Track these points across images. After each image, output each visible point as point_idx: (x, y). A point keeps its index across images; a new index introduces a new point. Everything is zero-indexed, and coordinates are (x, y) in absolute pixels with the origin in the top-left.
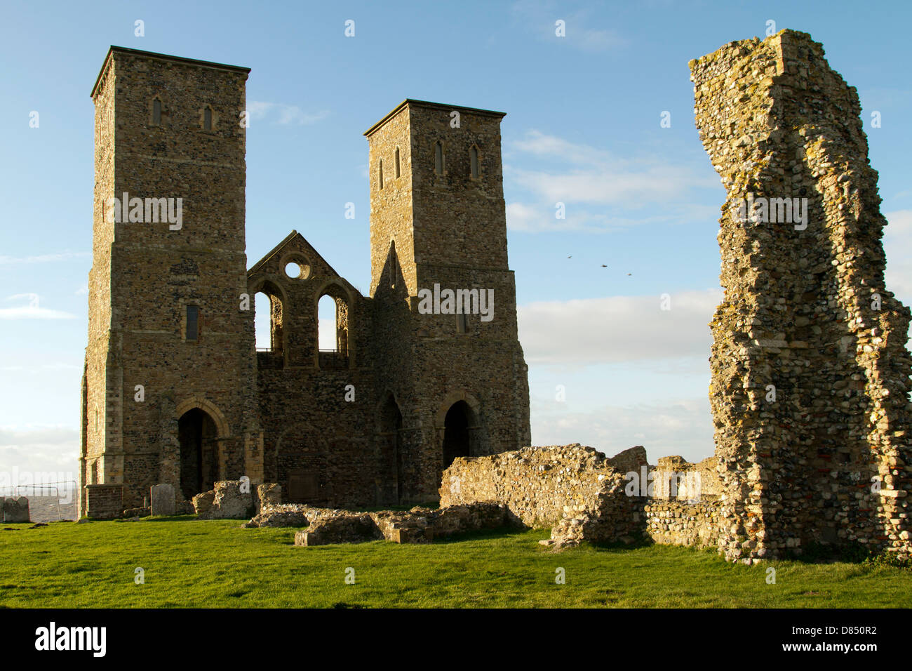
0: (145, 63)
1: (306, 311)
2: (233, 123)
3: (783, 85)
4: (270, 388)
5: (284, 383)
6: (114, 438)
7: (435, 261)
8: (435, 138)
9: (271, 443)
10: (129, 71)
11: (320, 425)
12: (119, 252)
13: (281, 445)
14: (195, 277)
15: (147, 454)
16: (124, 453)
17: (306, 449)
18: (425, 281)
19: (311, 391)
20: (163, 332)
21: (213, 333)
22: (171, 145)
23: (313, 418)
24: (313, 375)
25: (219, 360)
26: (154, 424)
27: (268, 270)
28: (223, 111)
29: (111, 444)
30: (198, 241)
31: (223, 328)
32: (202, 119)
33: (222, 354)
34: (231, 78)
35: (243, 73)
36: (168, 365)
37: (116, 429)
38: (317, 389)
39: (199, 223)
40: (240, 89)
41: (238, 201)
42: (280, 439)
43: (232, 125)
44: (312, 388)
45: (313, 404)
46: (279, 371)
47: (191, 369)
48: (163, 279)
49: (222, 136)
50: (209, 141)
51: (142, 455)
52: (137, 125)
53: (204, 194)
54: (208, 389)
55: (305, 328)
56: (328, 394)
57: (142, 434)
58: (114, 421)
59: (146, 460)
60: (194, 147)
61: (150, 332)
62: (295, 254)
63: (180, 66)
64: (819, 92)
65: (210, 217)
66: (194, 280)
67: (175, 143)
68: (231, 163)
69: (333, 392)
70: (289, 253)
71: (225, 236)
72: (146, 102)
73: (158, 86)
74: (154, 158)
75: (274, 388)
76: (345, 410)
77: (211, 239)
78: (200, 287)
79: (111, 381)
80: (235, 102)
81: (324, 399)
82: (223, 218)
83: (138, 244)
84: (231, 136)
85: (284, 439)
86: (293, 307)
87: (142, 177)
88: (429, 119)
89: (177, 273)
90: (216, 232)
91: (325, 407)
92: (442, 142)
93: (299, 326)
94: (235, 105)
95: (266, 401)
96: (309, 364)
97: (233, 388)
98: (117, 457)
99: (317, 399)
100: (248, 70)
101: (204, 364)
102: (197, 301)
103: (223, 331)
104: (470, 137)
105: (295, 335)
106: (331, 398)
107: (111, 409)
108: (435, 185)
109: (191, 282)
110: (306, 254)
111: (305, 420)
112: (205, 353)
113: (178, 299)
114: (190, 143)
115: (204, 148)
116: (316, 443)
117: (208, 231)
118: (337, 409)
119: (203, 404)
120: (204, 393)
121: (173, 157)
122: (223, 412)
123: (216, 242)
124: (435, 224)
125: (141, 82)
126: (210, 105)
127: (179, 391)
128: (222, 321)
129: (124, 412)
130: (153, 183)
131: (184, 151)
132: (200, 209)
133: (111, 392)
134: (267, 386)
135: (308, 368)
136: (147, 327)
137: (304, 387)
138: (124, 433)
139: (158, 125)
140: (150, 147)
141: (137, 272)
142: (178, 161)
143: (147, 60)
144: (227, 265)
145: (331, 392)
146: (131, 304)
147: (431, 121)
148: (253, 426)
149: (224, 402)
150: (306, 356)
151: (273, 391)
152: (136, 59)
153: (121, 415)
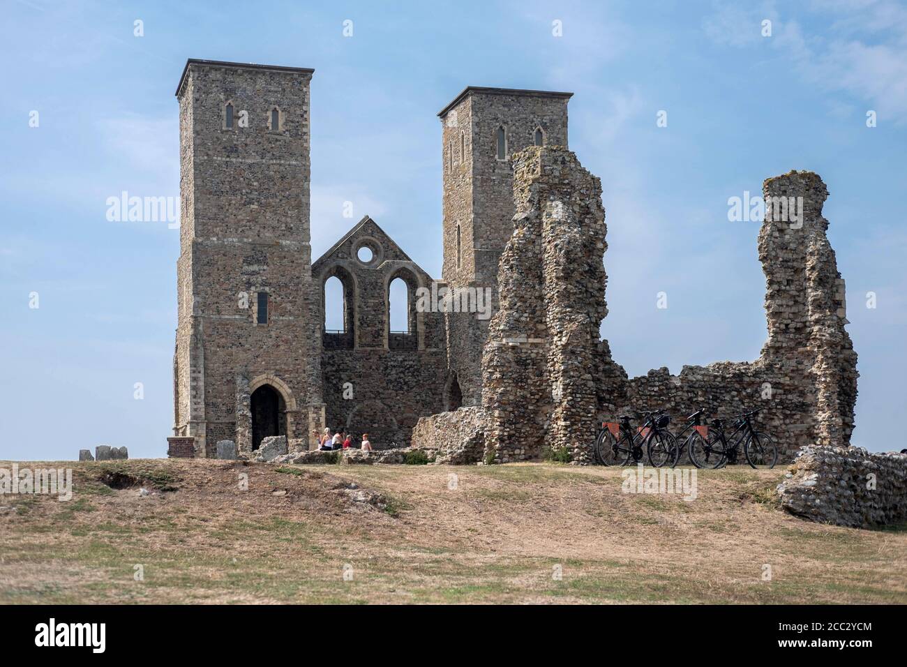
0: (219, 72)
1: (376, 295)
2: (298, 122)
3: (539, 183)
4: (341, 367)
5: (355, 363)
6: (197, 408)
7: (494, 246)
8: (498, 124)
9: (342, 418)
10: (204, 80)
11: (389, 403)
12: (199, 246)
13: (352, 421)
14: (265, 267)
15: (225, 423)
16: (206, 421)
17: (376, 425)
18: (483, 267)
19: (380, 371)
20: (237, 317)
21: (281, 318)
22: (242, 146)
23: (382, 396)
24: (382, 356)
25: (286, 341)
26: (231, 397)
27: (340, 255)
28: (289, 112)
29: (194, 413)
30: (267, 234)
31: (291, 314)
32: (270, 120)
33: (290, 337)
34: (296, 79)
35: (307, 73)
36: (241, 346)
37: (199, 401)
38: (386, 368)
39: (267, 218)
40: (305, 89)
41: (303, 195)
42: (351, 415)
43: (297, 124)
44: (382, 368)
45: (382, 383)
46: (350, 351)
47: (262, 350)
48: (237, 270)
49: (288, 136)
50: (277, 140)
51: (221, 423)
52: (212, 130)
53: (273, 191)
54: (278, 367)
55: (375, 311)
56: (397, 374)
57: (221, 406)
58: (197, 394)
59: (224, 428)
60: (262, 148)
61: (227, 317)
62: (367, 239)
63: (250, 72)
64: (568, 184)
65: (279, 212)
66: (264, 270)
67: (246, 145)
68: (296, 160)
69: (402, 372)
70: (361, 238)
71: (291, 228)
72: (220, 108)
73: (229, 92)
74: (228, 159)
75: (346, 367)
76: (414, 389)
77: (279, 232)
78: (269, 276)
79: (194, 359)
80: (300, 102)
81: (393, 379)
82: (289, 212)
83: (215, 239)
84: (297, 134)
85: (355, 415)
86: (364, 291)
87: (218, 178)
88: (491, 105)
89: (249, 264)
90: (284, 225)
91: (394, 386)
92: (505, 127)
93: (369, 309)
94: (300, 105)
95: (337, 380)
96: (378, 345)
97: (299, 367)
98: (200, 424)
99: (386, 378)
100: (312, 71)
101: (273, 345)
102: (267, 289)
103: (290, 315)
104: (535, 119)
105: (365, 317)
106: (400, 378)
107: (195, 384)
108: (496, 171)
109: (261, 272)
110: (378, 239)
111: (375, 398)
112: (274, 336)
113: (250, 287)
114: (260, 143)
115: (272, 148)
116: (385, 420)
117: (277, 225)
118: (405, 388)
119: (273, 381)
120: (273, 371)
121: (244, 158)
122: (290, 388)
123: (284, 235)
124: (494, 209)
125: (215, 89)
126: (277, 107)
127: (251, 368)
128: (289, 306)
129: (205, 387)
130: (226, 183)
131: (254, 152)
132: (268, 205)
133: (194, 369)
134: (339, 366)
135: (378, 348)
136: (223, 313)
137: (374, 367)
138: (207, 405)
139: (230, 129)
140: (223, 150)
141: (215, 264)
142: (249, 161)
143: (220, 69)
144: (294, 256)
145: (400, 373)
146: (209, 292)
147: (493, 107)
148: (316, 400)
149: (291, 379)
150: (376, 338)
151: (344, 370)
152: (211, 69)
153: (203, 388)
